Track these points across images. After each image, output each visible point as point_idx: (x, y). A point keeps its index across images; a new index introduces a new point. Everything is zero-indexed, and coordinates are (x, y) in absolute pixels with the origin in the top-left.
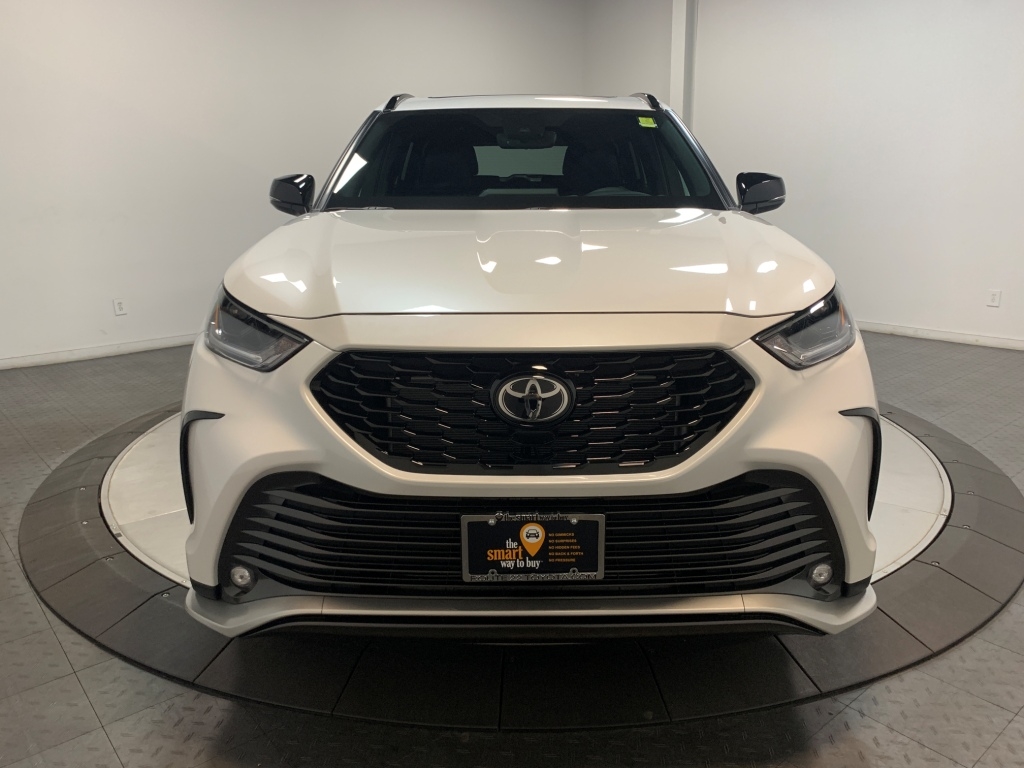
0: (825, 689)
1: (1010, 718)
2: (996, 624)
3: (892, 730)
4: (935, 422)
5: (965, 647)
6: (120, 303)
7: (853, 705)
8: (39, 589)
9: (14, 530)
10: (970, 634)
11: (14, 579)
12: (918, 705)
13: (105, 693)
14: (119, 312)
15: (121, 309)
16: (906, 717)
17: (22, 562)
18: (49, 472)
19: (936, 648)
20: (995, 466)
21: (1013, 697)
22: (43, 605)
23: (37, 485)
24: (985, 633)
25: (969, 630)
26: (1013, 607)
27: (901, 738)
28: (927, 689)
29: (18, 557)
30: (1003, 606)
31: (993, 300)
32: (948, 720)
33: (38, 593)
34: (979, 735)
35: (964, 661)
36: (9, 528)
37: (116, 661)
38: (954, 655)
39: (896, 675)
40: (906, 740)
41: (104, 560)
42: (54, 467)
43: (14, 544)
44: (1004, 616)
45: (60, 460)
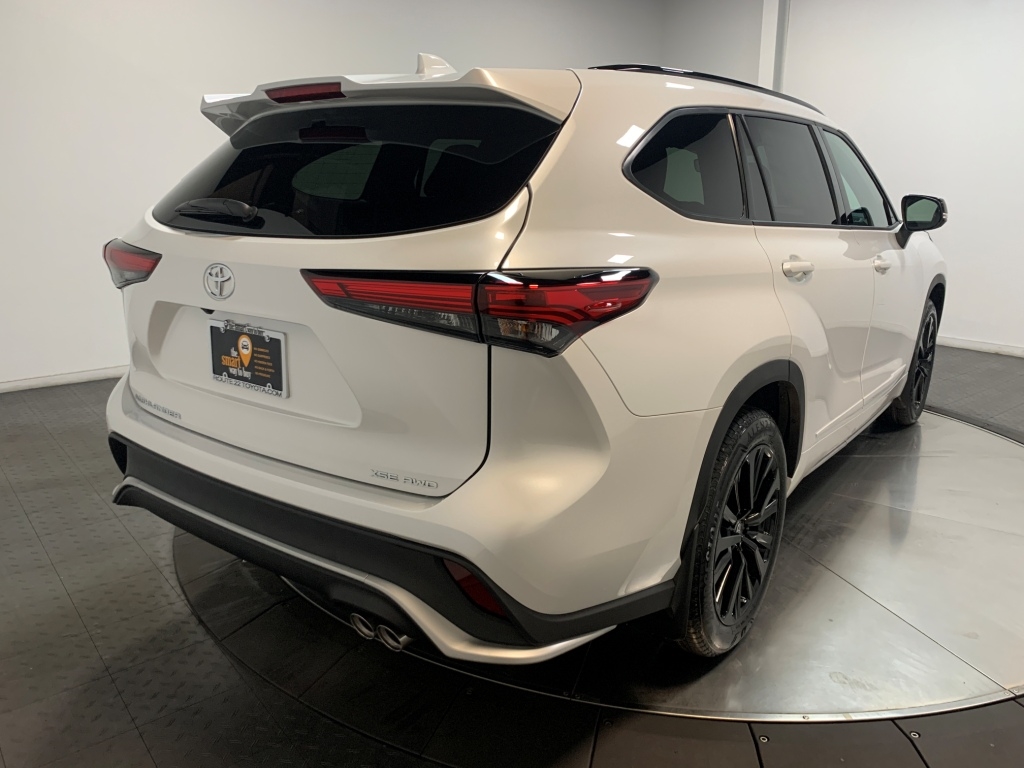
9: (169, 565)
43: (174, 582)
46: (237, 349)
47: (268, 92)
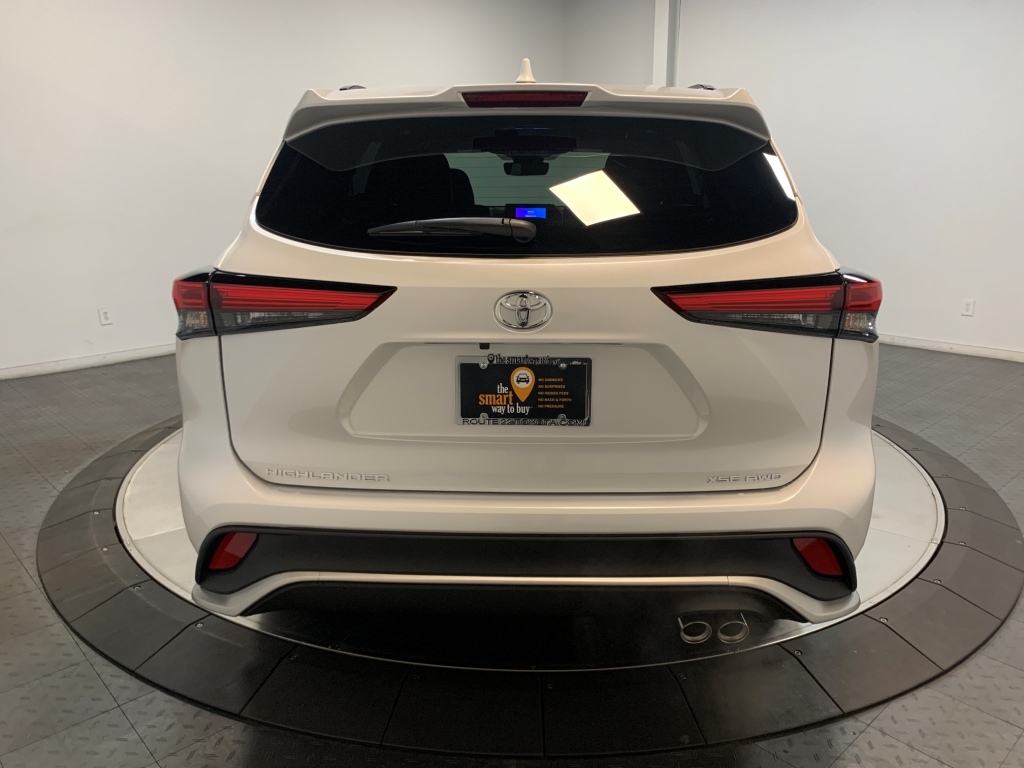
0: (847, 709)
1: (1019, 734)
2: (997, 641)
3: (912, 748)
4: (921, 435)
5: (971, 663)
6: (105, 313)
7: (874, 724)
8: (69, 620)
9: (32, 557)
10: (975, 651)
11: (40, 608)
12: (934, 724)
13: (154, 727)
14: (104, 322)
15: (107, 318)
16: (924, 735)
17: (45, 590)
18: (56, 493)
19: (945, 667)
20: (982, 481)
21: (1019, 713)
22: (75, 637)
23: (46, 508)
24: (987, 650)
25: (973, 647)
26: (1011, 623)
27: (921, 756)
28: (941, 707)
29: (40, 585)
30: (1003, 622)
31: (967, 310)
32: (963, 737)
33: (67, 623)
34: (993, 752)
35: (971, 678)
36: (25, 555)
37: (158, 693)
38: (961, 671)
39: (911, 694)
40: (927, 758)
41: (131, 589)
42: (60, 488)
43: (33, 572)
44: (1003, 632)
45: (66, 480)
46: (508, 383)
47: (465, 95)
